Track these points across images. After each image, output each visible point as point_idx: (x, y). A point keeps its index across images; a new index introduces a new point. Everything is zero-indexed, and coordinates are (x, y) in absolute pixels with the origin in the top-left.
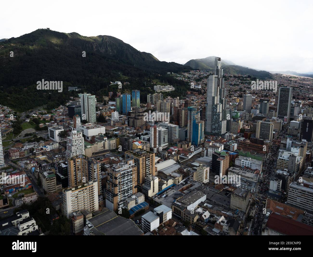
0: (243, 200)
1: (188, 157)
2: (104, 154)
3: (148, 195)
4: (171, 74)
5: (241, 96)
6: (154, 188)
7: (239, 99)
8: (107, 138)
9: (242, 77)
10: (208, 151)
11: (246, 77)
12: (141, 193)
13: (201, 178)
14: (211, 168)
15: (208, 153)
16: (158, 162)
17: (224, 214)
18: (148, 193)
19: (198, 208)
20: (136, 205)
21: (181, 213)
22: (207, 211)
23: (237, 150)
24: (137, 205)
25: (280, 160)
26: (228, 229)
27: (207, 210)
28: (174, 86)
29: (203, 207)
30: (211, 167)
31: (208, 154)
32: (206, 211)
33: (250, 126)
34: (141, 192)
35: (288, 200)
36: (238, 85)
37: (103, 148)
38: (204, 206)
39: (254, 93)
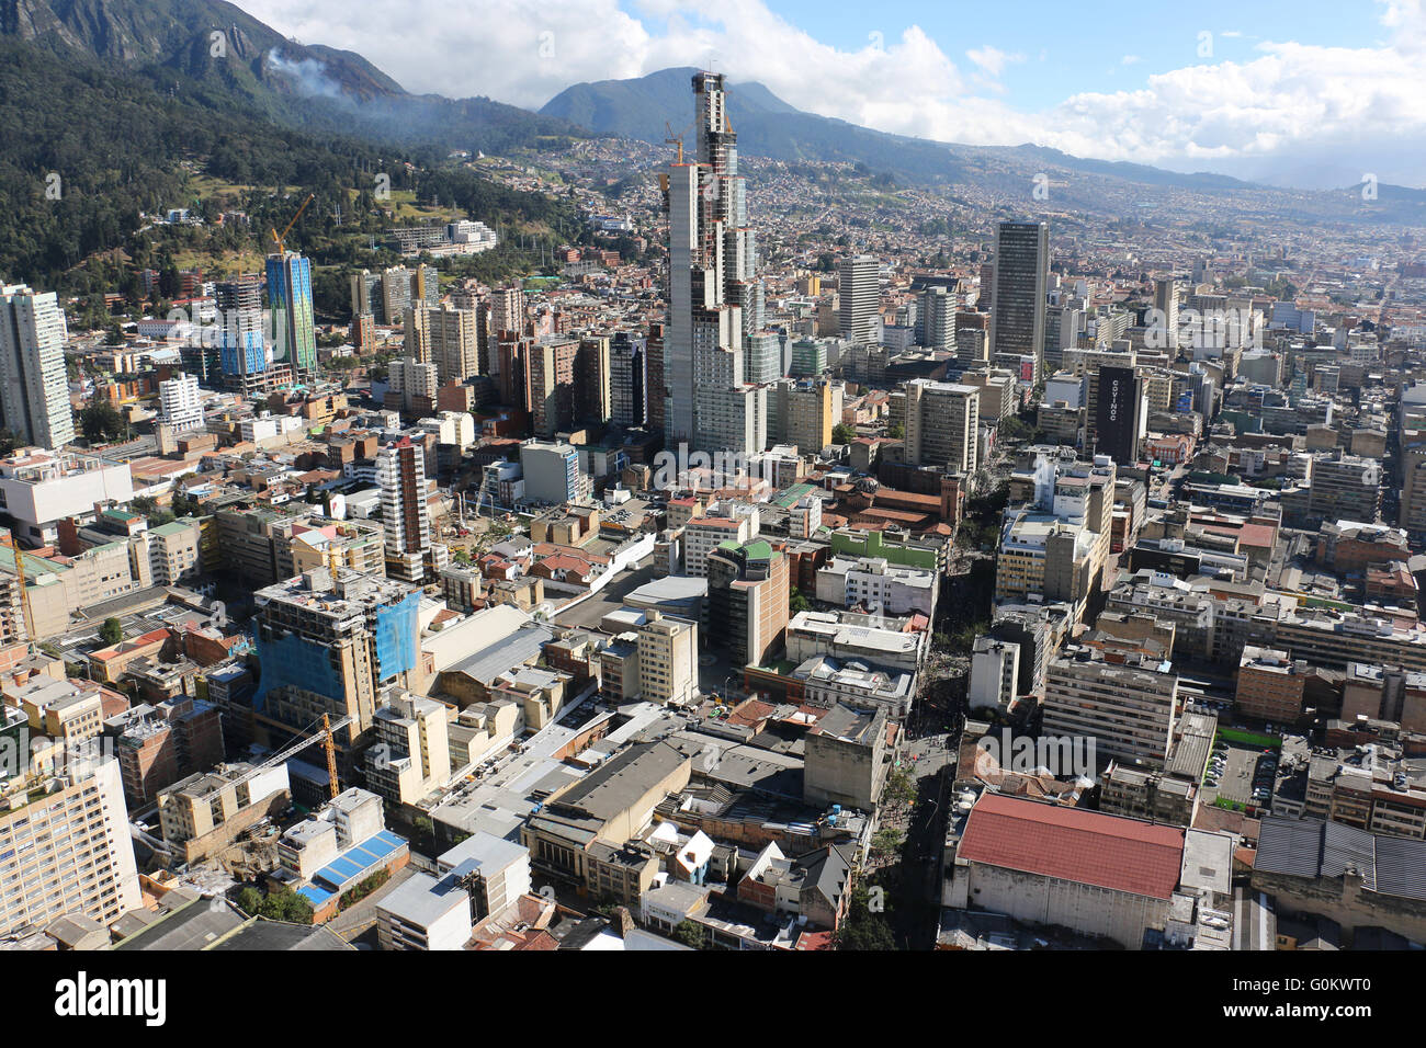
0: (861, 759)
1: (588, 585)
2: (139, 608)
3: (399, 796)
4: (474, 158)
5: (825, 264)
6: (425, 757)
7: (818, 280)
8: (144, 525)
9: (830, 172)
10: (687, 544)
11: (847, 173)
12: (362, 792)
13: (662, 681)
14: (705, 628)
15: (687, 557)
16: (435, 627)
17: (776, 833)
18: (397, 787)
19: (655, 823)
20: (341, 854)
21: (577, 862)
22: (700, 834)
23: (824, 528)
24: (347, 851)
25: (1009, 557)
26: (801, 898)
27: (701, 827)
28: (491, 224)
29: (678, 819)
30: (704, 623)
31: (687, 563)
32: (691, 834)
33: (875, 410)
34: (363, 785)
35: (1044, 729)
36: (810, 210)
37: (128, 580)
38: (684, 812)
39: (887, 248)
